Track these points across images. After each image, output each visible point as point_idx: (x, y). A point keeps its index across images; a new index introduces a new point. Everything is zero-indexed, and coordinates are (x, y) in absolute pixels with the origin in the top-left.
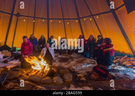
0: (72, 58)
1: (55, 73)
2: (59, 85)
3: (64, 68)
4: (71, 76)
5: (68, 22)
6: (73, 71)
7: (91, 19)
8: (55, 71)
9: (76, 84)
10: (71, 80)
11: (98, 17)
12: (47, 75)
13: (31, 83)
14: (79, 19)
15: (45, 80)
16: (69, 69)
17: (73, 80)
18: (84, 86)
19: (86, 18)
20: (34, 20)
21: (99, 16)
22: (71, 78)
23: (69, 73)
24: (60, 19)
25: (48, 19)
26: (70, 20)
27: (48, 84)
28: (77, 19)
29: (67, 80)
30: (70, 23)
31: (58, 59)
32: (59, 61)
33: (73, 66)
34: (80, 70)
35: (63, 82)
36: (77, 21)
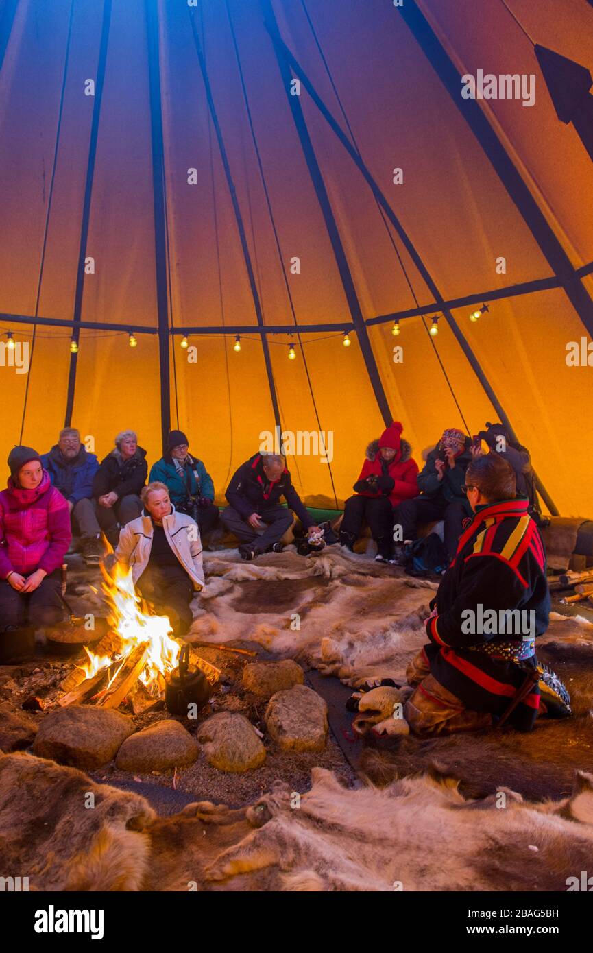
0: (320, 579)
1: (214, 689)
2: (241, 774)
3: (269, 651)
4: (318, 705)
5: (292, 346)
6: (329, 669)
7: (434, 331)
8: (213, 672)
9: (347, 761)
10: (319, 731)
11: (477, 315)
12: (158, 707)
13: (56, 766)
14: (359, 326)
15: (145, 739)
16: (302, 657)
17: (330, 732)
18: (402, 776)
19: (402, 321)
20: (75, 338)
21: (482, 310)
22: (315, 723)
23: (304, 687)
24: (238, 331)
25: (165, 332)
26: (305, 336)
27: (168, 768)
28: (345, 329)
29: (288, 739)
30: (302, 354)
31: (230, 591)
32: (238, 605)
33: (330, 635)
34: (374, 664)
35: (261, 749)
36: (347, 342)
